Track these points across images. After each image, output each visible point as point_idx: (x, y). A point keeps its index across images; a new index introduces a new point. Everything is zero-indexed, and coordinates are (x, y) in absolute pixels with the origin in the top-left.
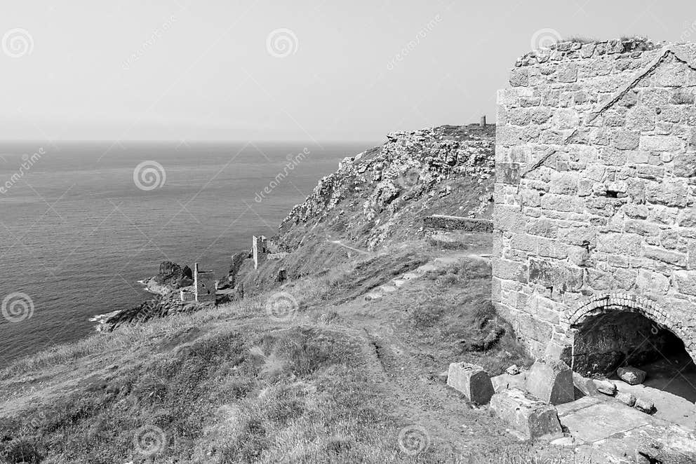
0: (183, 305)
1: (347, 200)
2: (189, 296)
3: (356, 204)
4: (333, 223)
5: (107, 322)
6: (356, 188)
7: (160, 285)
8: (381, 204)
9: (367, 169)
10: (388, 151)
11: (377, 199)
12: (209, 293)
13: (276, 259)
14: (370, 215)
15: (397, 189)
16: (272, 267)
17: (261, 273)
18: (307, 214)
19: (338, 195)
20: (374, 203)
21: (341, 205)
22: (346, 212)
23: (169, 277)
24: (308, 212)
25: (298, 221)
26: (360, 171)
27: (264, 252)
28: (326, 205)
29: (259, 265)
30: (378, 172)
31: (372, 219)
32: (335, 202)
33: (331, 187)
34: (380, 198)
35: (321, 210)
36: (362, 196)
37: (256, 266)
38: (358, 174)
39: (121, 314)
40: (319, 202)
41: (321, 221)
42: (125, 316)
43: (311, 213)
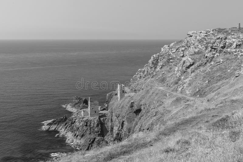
0: (83, 118)
1: (166, 67)
2: (86, 113)
3: (170, 69)
4: (159, 78)
5: (47, 125)
6: (171, 61)
7: (72, 107)
8: (184, 68)
9: (176, 51)
10: (188, 42)
11: (182, 66)
12: (95, 112)
13: (129, 96)
14: (178, 74)
15: (193, 61)
16: (127, 100)
17: (121, 103)
18: (145, 73)
19: (161, 64)
20: (180, 68)
21: (163, 69)
22: (166, 72)
23: (76, 104)
24: (146, 73)
25: (140, 77)
26: (173, 52)
27: (123, 92)
28: (155, 69)
29: (120, 99)
30: (182, 52)
31: (180, 76)
32: (160, 67)
33: (157, 60)
34: (184, 65)
35: (152, 72)
36: (174, 64)
37: (119, 100)
38: (171, 54)
39: (54, 121)
40: (151, 68)
41: (152, 77)
42: (55, 122)
43: (147, 73)
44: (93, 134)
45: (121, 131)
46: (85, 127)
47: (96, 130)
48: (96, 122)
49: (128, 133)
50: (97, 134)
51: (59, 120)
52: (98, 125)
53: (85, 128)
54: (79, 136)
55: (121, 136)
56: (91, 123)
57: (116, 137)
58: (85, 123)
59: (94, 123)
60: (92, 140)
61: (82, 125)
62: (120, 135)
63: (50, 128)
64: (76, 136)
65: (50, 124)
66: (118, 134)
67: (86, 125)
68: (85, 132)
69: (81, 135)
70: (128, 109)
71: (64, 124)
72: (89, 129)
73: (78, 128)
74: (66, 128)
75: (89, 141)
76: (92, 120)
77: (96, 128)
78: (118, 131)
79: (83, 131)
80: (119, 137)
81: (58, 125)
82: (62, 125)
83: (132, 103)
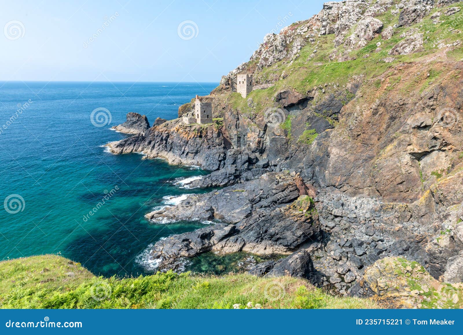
0: (190, 127)
2: (193, 121)
5: (117, 147)
8: (371, 33)
11: (366, 31)
12: (208, 117)
16: (264, 93)
23: (135, 123)
24: (271, 59)
25: (262, 66)
27: (251, 85)
28: (287, 52)
29: (247, 95)
32: (299, 48)
33: (286, 42)
34: (368, 29)
37: (244, 95)
39: (126, 141)
40: (281, 51)
41: (296, 60)
42: (129, 142)
43: (274, 60)
44: (213, 148)
45: (263, 138)
46: (198, 138)
47: (217, 141)
48: (215, 129)
49: (285, 137)
50: (220, 147)
51: (134, 139)
52: (219, 135)
53: (198, 140)
54: (190, 154)
55: (264, 145)
56: (207, 133)
57: (257, 147)
58: (198, 133)
59: (212, 132)
60: (222, 155)
61: (193, 137)
62: (261, 143)
63: (122, 150)
64: (185, 153)
65: (121, 145)
66: (259, 142)
67: (201, 137)
68: (201, 146)
69: (194, 151)
70: (274, 104)
71: (146, 143)
72: (206, 140)
73: (187, 143)
74: (153, 147)
75: (217, 157)
76: (207, 128)
77: (217, 139)
78: (259, 137)
79: (197, 145)
80: (261, 146)
81: (134, 146)
82: (142, 145)
83: (281, 93)
